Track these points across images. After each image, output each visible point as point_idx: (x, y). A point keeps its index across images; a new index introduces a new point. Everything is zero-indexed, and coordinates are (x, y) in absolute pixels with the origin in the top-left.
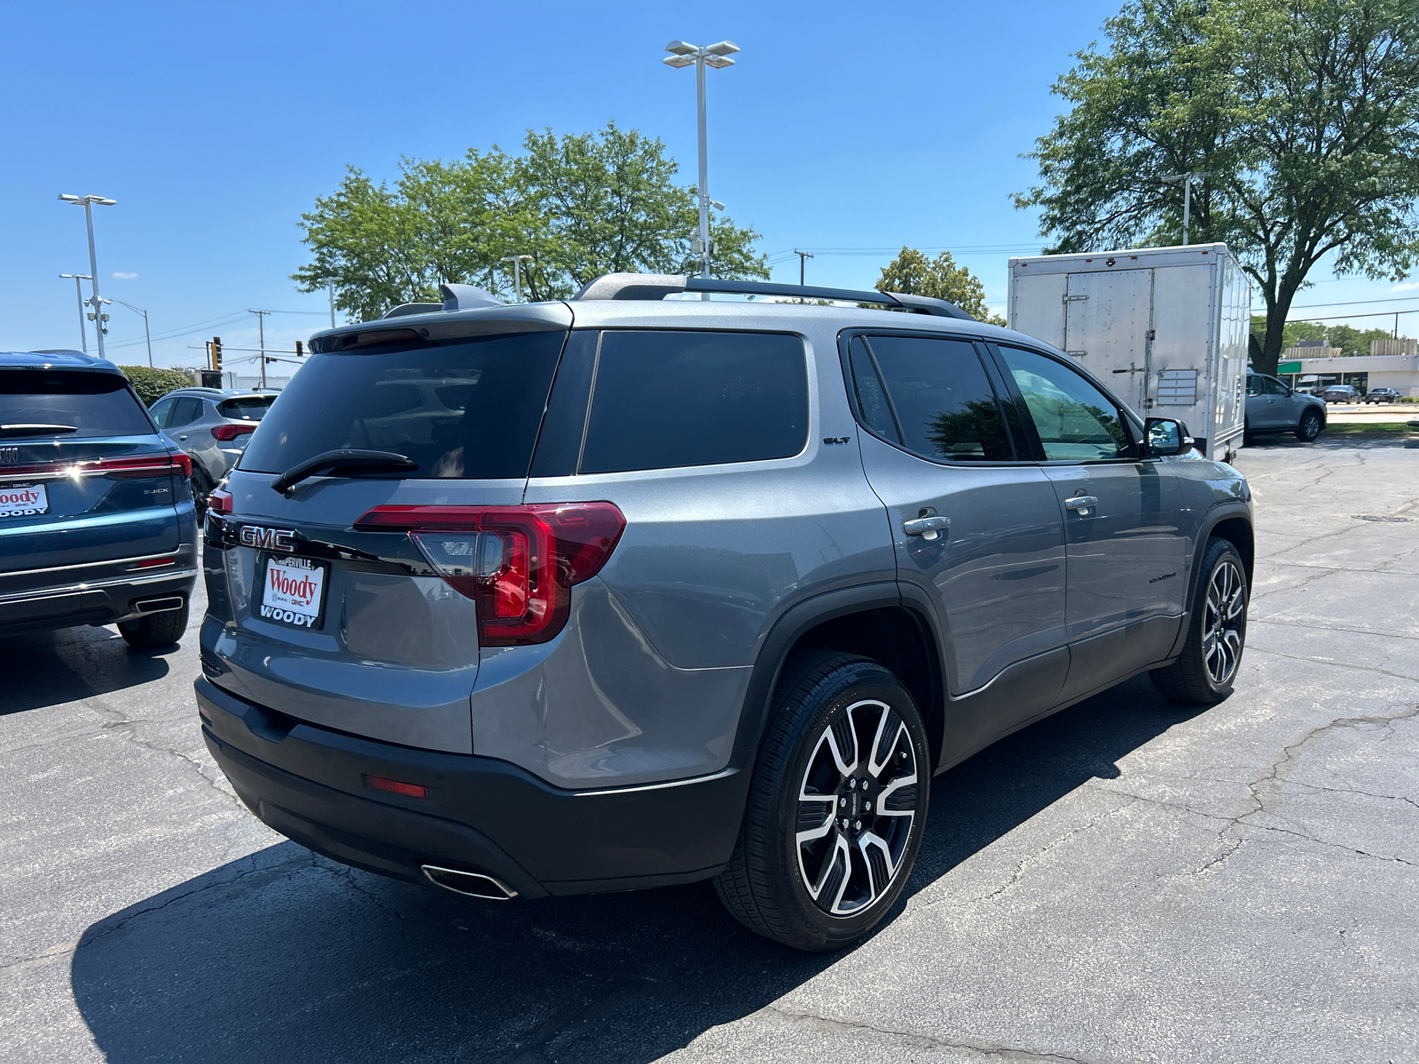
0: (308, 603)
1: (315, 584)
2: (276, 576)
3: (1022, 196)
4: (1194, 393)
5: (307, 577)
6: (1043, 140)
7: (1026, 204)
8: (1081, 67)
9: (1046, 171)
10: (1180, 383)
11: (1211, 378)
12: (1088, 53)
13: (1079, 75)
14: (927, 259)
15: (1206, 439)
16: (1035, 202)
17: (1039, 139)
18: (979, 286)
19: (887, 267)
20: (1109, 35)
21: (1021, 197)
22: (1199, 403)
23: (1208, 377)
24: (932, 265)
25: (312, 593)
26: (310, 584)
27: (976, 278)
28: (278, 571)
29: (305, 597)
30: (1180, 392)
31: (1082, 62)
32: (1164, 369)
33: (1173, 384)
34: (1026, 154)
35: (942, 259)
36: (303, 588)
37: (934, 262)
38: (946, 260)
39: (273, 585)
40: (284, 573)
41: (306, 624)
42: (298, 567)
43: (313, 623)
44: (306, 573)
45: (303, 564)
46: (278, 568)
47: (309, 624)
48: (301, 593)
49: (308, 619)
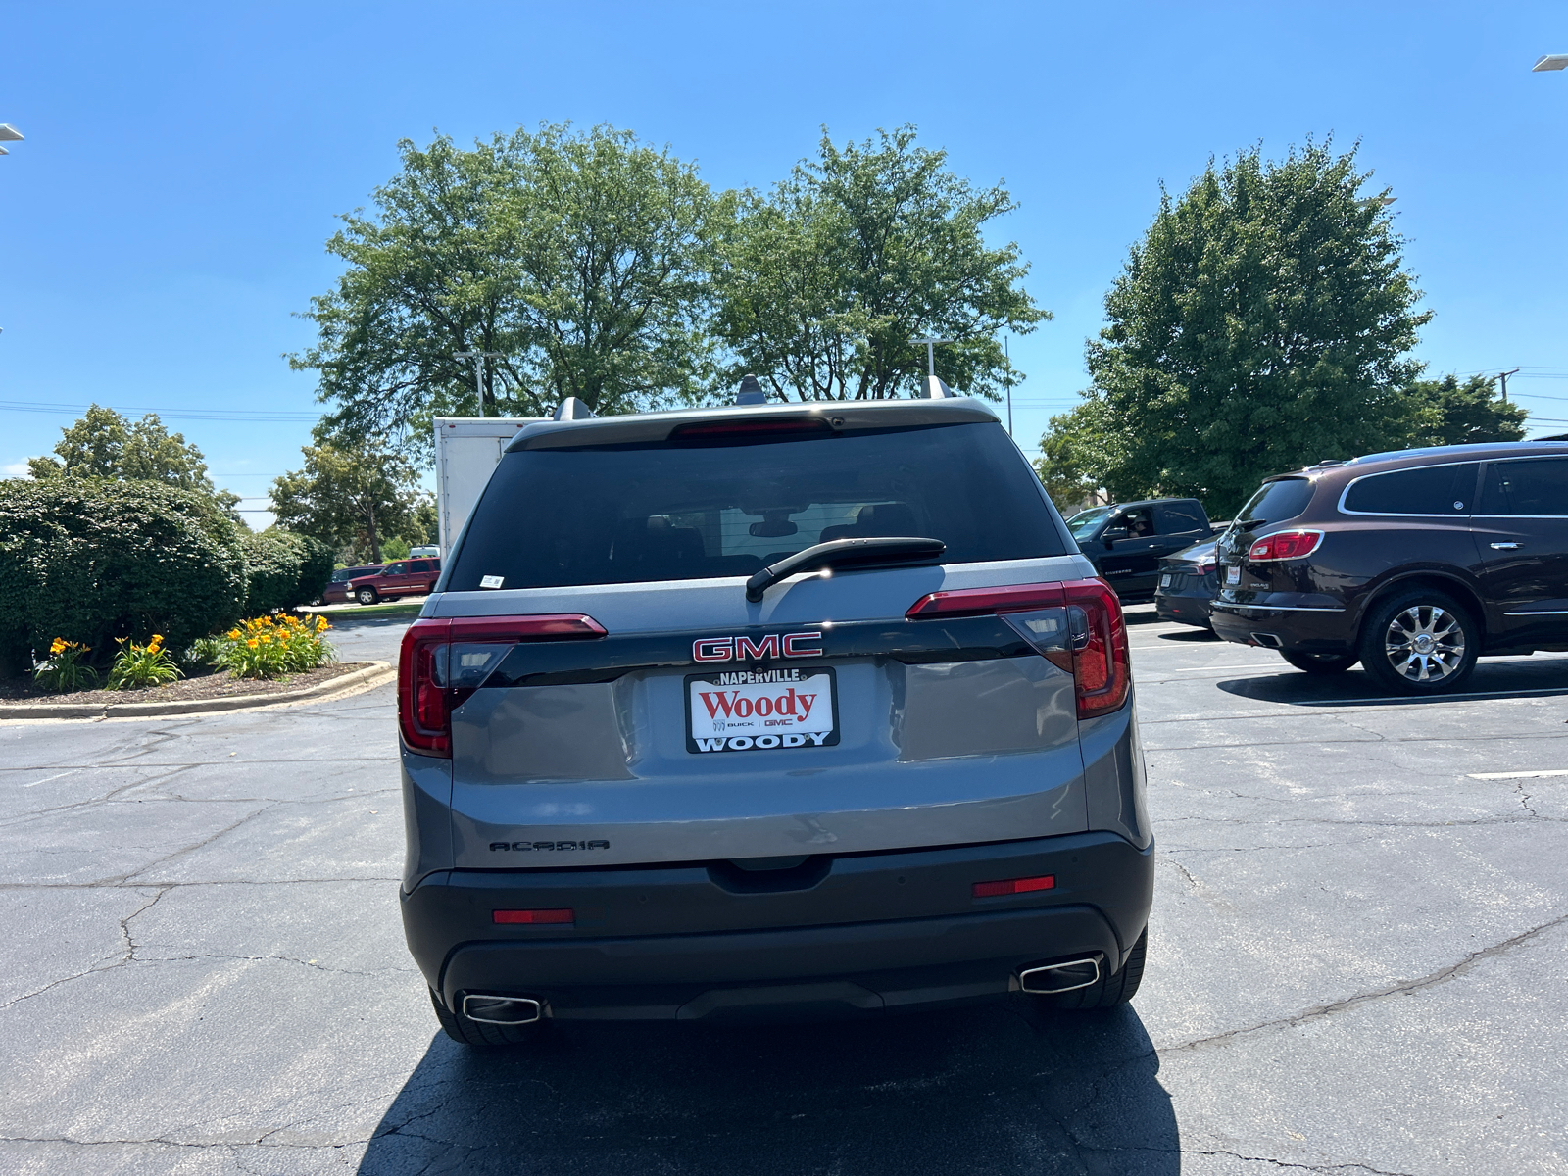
0: (800, 719)
1: (813, 696)
2: (715, 700)
3: (298, 357)
5: (791, 690)
6: (318, 300)
7: (301, 366)
8: (349, 231)
9: (327, 333)
12: (354, 216)
13: (347, 238)
14: (126, 421)
16: (310, 365)
17: (313, 298)
18: (199, 456)
19: (72, 427)
20: (379, 203)
21: (296, 358)
24: (134, 429)
25: (807, 708)
26: (801, 697)
27: (195, 447)
29: (794, 714)
31: (350, 226)
34: (301, 313)
35: (147, 422)
36: (791, 704)
37: (137, 425)
38: (154, 423)
39: (713, 712)
40: (736, 693)
41: (810, 743)
42: (771, 681)
43: (824, 741)
44: (791, 685)
45: (782, 676)
46: (719, 689)
47: (819, 741)
48: (784, 710)
49: (814, 737)
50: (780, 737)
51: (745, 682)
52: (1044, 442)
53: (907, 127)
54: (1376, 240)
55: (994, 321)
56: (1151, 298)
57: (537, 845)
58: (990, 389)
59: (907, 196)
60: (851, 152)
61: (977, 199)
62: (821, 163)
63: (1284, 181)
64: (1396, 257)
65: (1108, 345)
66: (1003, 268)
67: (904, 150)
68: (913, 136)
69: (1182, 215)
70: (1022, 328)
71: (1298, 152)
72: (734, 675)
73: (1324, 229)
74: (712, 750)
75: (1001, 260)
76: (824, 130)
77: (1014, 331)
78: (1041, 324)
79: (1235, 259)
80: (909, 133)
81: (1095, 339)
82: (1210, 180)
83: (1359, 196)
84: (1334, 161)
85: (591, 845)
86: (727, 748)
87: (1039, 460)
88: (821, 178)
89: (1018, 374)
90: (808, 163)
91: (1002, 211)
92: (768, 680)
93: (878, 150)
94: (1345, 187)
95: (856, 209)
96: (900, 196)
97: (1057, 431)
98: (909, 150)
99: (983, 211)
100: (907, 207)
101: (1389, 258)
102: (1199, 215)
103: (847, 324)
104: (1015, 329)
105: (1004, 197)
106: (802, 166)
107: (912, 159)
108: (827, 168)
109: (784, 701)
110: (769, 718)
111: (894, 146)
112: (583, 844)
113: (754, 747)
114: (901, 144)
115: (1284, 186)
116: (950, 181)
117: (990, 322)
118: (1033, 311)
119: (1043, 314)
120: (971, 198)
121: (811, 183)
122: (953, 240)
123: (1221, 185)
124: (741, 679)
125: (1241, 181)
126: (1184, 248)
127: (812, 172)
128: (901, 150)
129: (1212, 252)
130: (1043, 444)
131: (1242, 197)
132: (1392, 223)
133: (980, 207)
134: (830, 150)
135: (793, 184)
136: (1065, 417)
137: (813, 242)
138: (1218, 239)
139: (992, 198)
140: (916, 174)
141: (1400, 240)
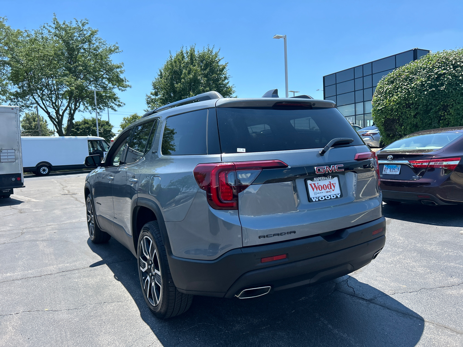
0: (333, 190)
1: (335, 183)
2: (313, 186)
4: (15, 158)
5: (330, 182)
10: (9, 154)
11: (20, 152)
15: (21, 174)
22: (17, 161)
23: (19, 152)
25: (334, 187)
26: (333, 184)
28: (314, 184)
29: (331, 189)
30: (9, 157)
32: (2, 149)
33: (6, 154)
36: (330, 186)
39: (313, 189)
40: (318, 183)
41: (337, 197)
42: (326, 180)
43: (340, 196)
44: (330, 181)
45: (328, 178)
46: (314, 182)
47: (339, 197)
48: (329, 188)
49: (337, 195)
50: (330, 196)
51: (320, 180)
52: (121, 125)
53: (86, 20)
54: (224, 76)
55: (113, 86)
56: (167, 85)
57: (274, 235)
58: (113, 107)
59: (86, 42)
60: (65, 24)
61: (109, 47)
62: (54, 26)
63: (202, 56)
64: (228, 81)
65: (153, 97)
66: (118, 70)
67: (84, 27)
68: (88, 23)
69: (175, 62)
70: (122, 89)
71: (205, 49)
72: (317, 178)
73: (212, 71)
74: (316, 201)
75: (118, 67)
76: (54, 15)
77: (119, 90)
78: (128, 89)
79: (191, 76)
80: (86, 22)
81: (149, 94)
82: (182, 52)
83: (220, 64)
84: (214, 53)
85: (290, 233)
86: (319, 200)
87: (120, 130)
88: (53, 31)
89: (123, 103)
90: (48, 25)
91: (117, 52)
92: (325, 179)
93: (74, 25)
94: (217, 61)
95: (67, 44)
96: (83, 42)
97: (126, 122)
98: (86, 27)
99: (111, 51)
100: (86, 46)
101: (226, 81)
102: (180, 62)
103: (67, 82)
104: (119, 89)
105: (118, 48)
106: (46, 25)
107: (87, 30)
108: (56, 28)
109: (329, 185)
110: (326, 190)
111: (80, 25)
112: (288, 233)
113: (325, 199)
114: (83, 25)
115: (202, 58)
116: (100, 40)
117: (112, 86)
118: (125, 84)
119: (129, 86)
120: (107, 47)
121: (50, 32)
122: (102, 59)
123: (185, 55)
124: (319, 179)
125: (191, 54)
126: (176, 71)
127: (50, 28)
128: (83, 27)
129: (185, 73)
130: (121, 126)
131: (191, 59)
132: (228, 72)
133: (110, 50)
134: (57, 22)
135: (41, 31)
136: (128, 118)
137: (53, 53)
138: (186, 70)
139: (113, 48)
140: (89, 36)
141: (229, 77)
